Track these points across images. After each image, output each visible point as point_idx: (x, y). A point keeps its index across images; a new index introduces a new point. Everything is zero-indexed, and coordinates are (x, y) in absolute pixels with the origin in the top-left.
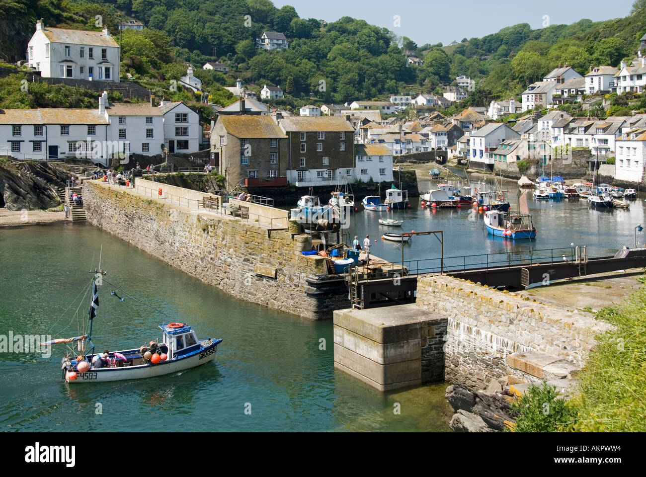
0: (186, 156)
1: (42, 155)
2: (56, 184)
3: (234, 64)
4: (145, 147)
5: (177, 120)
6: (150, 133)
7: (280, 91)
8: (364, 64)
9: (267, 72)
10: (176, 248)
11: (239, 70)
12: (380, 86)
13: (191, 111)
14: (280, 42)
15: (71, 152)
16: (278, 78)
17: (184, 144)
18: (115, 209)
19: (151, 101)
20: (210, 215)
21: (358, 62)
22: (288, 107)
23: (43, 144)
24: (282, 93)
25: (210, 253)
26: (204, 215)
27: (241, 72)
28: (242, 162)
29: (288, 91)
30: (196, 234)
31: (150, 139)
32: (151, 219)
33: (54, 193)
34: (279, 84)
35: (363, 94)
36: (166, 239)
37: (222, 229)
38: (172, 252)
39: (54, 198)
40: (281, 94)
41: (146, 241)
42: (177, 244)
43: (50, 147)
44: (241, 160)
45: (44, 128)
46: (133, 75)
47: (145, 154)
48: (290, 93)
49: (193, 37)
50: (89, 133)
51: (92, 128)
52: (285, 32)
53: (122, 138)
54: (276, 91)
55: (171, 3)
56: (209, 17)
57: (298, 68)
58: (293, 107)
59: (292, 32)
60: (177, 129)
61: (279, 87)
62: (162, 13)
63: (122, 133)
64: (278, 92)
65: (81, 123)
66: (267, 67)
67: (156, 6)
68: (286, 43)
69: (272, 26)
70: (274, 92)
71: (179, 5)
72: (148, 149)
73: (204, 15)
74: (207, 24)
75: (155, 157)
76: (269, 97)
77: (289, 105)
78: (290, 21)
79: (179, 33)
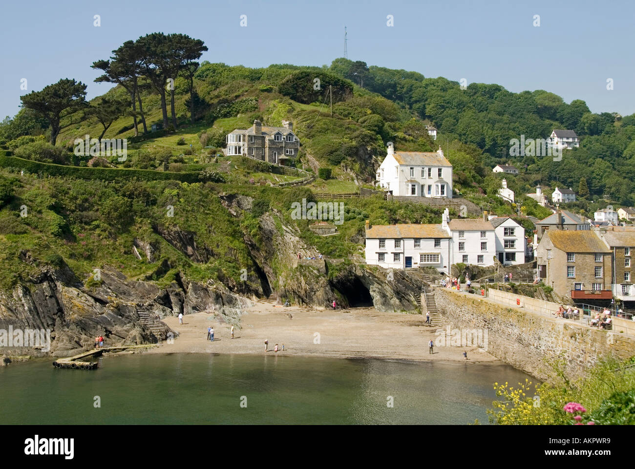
0: (515, 267)
1: (400, 265)
2: (413, 290)
3: (523, 165)
4: (480, 258)
5: (506, 233)
6: (483, 245)
7: (572, 194)
9: (559, 174)
10: (542, 351)
11: (528, 171)
13: (518, 225)
14: (571, 140)
15: (422, 263)
16: (570, 180)
17: (511, 256)
18: (472, 315)
19: (484, 216)
20: (577, 325)
22: (582, 211)
23: (401, 255)
24: (574, 195)
25: (579, 357)
26: (570, 324)
27: (531, 174)
28: (568, 275)
29: (580, 193)
30: (563, 340)
31: (484, 250)
32: (512, 325)
33: (412, 298)
34: (572, 186)
36: (531, 343)
37: (590, 337)
38: (539, 354)
39: (412, 302)
40: (573, 197)
41: (508, 343)
42: (543, 348)
43: (406, 257)
44: (568, 273)
45: (402, 241)
46: (459, 190)
47: (480, 265)
48: (582, 196)
49: (483, 140)
50: (435, 245)
51: (437, 241)
52: (576, 129)
53: (462, 251)
54: (568, 194)
55: (461, 106)
56: (498, 117)
57: (591, 169)
58: (586, 210)
59: (583, 129)
60: (506, 241)
61: (571, 189)
62: (454, 116)
63: (461, 246)
64: (570, 195)
65: (430, 237)
66: (558, 169)
67: (447, 109)
68: (576, 140)
69: (562, 123)
70: (566, 195)
71: (468, 107)
72: (482, 261)
73: (492, 115)
74: (496, 125)
75: (489, 268)
76: (561, 201)
77: (582, 208)
78: (581, 117)
79: (470, 136)
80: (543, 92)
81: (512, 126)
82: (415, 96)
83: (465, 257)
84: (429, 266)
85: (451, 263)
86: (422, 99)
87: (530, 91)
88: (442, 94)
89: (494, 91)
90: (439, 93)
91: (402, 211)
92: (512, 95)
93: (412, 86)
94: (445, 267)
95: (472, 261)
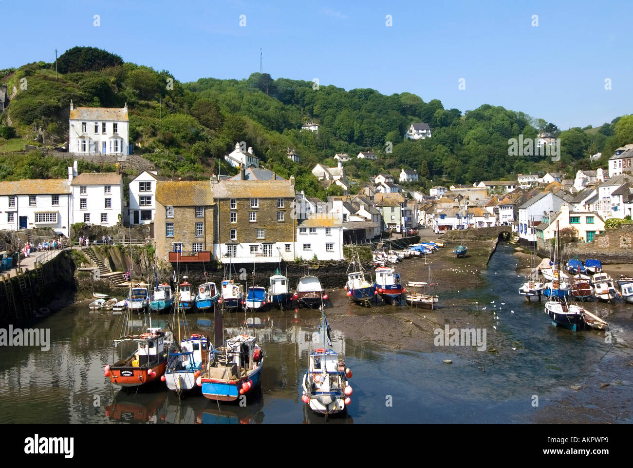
1: (14, 226)
3: (381, 152)
4: (104, 217)
5: (141, 189)
6: (108, 202)
7: (416, 174)
8: (494, 146)
9: (407, 158)
11: (386, 157)
12: (508, 166)
13: (154, 179)
14: (425, 131)
15: (37, 223)
16: (415, 163)
17: (147, 214)
21: (489, 145)
22: (421, 188)
23: (15, 215)
24: (417, 176)
28: (167, 234)
29: (422, 174)
31: (108, 208)
34: (416, 168)
35: (491, 175)
40: (416, 177)
43: (20, 217)
44: (167, 231)
45: (16, 199)
47: (104, 225)
48: (424, 176)
49: (353, 132)
50: (53, 203)
51: (55, 198)
52: (430, 123)
53: (83, 208)
54: (412, 175)
55: (340, 106)
56: (368, 114)
57: (434, 153)
58: (425, 188)
59: (436, 122)
60: (142, 198)
61: (415, 170)
62: (333, 114)
63: (83, 203)
64: (414, 175)
65: (47, 193)
66: (406, 153)
67: (329, 109)
68: (429, 131)
69: (420, 118)
70: (410, 175)
71: (345, 106)
72: (89, 219)
73: (363, 112)
74: (365, 120)
75: (112, 228)
76: (406, 180)
77: (422, 186)
78: (434, 113)
79: (342, 130)
80: (407, 94)
81: (377, 120)
82: (307, 99)
83: (87, 216)
84: (43, 227)
85: (71, 223)
86: (312, 102)
87: (398, 93)
88: (326, 97)
89: (369, 94)
90: (324, 97)
91: (56, 168)
92: (382, 96)
93: (304, 92)
94: (64, 227)
95: (95, 220)
